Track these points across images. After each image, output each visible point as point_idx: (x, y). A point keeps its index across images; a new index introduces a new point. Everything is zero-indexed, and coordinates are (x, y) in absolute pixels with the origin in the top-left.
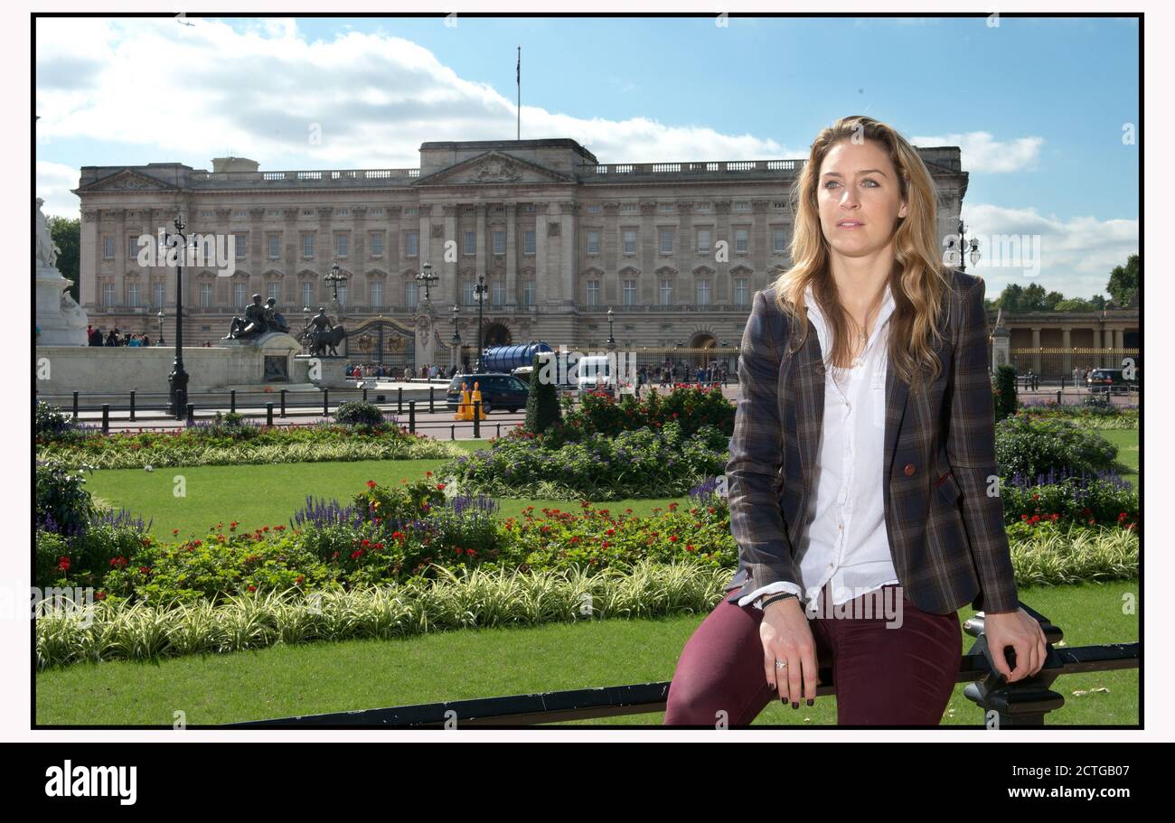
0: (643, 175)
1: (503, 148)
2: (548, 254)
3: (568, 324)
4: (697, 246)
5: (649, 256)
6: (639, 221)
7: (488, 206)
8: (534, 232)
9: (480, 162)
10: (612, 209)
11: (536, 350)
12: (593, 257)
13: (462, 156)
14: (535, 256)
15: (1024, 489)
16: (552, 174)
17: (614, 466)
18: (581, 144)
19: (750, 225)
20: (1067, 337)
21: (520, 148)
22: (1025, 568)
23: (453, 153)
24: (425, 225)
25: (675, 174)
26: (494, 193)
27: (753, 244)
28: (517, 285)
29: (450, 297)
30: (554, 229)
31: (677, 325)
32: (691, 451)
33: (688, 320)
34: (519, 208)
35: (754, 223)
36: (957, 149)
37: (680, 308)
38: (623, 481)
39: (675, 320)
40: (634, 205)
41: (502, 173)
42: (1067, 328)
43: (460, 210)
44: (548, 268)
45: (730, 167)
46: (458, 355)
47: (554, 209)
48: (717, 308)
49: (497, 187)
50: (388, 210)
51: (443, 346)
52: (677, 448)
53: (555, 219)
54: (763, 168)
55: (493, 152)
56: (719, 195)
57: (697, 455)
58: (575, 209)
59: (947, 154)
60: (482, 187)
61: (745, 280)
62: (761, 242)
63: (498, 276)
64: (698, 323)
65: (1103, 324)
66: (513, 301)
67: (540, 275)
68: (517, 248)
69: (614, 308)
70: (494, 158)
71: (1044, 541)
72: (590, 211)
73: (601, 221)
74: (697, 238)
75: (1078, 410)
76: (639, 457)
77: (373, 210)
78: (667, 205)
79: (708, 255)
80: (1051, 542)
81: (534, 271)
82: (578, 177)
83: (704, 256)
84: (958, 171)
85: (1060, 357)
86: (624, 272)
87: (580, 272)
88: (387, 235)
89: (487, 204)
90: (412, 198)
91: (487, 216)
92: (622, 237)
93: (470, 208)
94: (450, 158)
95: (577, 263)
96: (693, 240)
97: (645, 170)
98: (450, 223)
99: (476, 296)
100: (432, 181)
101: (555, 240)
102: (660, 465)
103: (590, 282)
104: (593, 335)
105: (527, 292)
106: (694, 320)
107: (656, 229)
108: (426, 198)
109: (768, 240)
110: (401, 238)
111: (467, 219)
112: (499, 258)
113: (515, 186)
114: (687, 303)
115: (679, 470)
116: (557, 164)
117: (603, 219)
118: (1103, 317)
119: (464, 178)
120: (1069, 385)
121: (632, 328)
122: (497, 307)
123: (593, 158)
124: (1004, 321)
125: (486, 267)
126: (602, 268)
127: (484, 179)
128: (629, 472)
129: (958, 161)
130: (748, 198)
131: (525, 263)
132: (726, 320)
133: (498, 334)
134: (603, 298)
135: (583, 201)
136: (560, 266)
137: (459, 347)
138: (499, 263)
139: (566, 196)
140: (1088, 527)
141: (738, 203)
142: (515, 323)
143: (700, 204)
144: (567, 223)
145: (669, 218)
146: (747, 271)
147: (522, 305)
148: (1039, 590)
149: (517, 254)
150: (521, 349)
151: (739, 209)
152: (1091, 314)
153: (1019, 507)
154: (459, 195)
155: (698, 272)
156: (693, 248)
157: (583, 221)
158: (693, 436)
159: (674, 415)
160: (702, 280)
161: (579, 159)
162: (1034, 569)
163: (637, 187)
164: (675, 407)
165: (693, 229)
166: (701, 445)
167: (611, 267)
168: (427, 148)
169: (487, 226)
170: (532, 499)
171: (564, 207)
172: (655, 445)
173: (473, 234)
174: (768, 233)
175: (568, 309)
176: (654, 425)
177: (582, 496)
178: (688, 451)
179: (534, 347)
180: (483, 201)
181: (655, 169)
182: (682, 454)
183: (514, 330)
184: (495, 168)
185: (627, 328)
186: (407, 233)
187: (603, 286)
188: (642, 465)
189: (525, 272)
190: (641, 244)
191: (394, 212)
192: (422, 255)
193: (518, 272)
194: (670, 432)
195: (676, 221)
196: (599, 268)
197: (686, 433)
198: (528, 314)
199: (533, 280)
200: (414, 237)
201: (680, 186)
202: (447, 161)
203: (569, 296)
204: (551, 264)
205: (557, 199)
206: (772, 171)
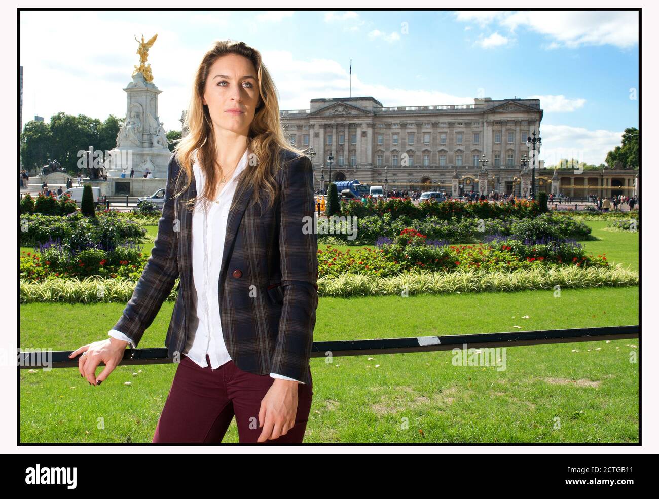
0: (401, 113)
1: (343, 101)
2: (362, 144)
3: (369, 173)
4: (424, 141)
5: (403, 145)
6: (400, 131)
7: (337, 125)
8: (356, 135)
9: (334, 107)
10: (388, 126)
11: (353, 183)
12: (380, 145)
13: (327, 104)
14: (356, 145)
15: (530, 246)
16: (364, 111)
17: (361, 231)
18: (376, 99)
19: (447, 132)
20: (586, 181)
21: (351, 101)
22: (525, 282)
23: (323, 103)
24: (312, 132)
25: (415, 111)
26: (340, 119)
27: (448, 140)
28: (348, 157)
29: (321, 162)
30: (364, 134)
31: (415, 174)
32: (395, 225)
33: (420, 172)
34: (350, 125)
35: (448, 131)
36: (539, 100)
37: (416, 167)
38: (364, 237)
39: (414, 172)
40: (398, 124)
41: (343, 111)
42: (586, 177)
43: (326, 126)
44: (361, 150)
45: (439, 108)
46: (323, 184)
47: (364, 126)
48: (432, 167)
49: (341, 117)
50: (297, 127)
51: (318, 181)
52: (389, 224)
53: (364, 130)
54: (453, 108)
55: (340, 103)
56: (434, 120)
57: (398, 227)
58: (373, 126)
59: (534, 102)
60: (335, 117)
61: (444, 155)
62: (451, 139)
63: (341, 153)
64: (424, 173)
65: (602, 176)
66: (347, 163)
67: (358, 152)
68: (349, 142)
69: (389, 166)
70: (340, 105)
71: (535, 270)
72: (379, 126)
73: (384, 130)
74: (424, 137)
75: (582, 212)
76: (371, 227)
77: (291, 126)
78: (412, 124)
79: (429, 145)
80: (538, 270)
81: (355, 151)
82: (374, 112)
83: (427, 145)
84: (539, 110)
85: (583, 190)
86: (393, 151)
87: (375, 152)
88: (297, 136)
89: (337, 124)
90: (307, 121)
91: (337, 129)
92: (393, 137)
93: (330, 125)
94: (322, 105)
95: (374, 148)
96: (422, 139)
97: (403, 109)
98: (322, 132)
99: (329, 161)
100: (314, 115)
101: (365, 138)
102: (381, 231)
103: (379, 156)
104: (380, 177)
105: (353, 159)
106: (422, 172)
107: (407, 134)
108: (312, 121)
109: (455, 138)
110: (302, 137)
111: (328, 130)
112: (341, 146)
113: (348, 116)
114: (419, 165)
115: (389, 233)
116: (365, 107)
117: (385, 130)
118: (603, 173)
119: (327, 113)
120: (585, 202)
121: (396, 175)
122: (340, 166)
123: (381, 105)
124: (557, 174)
125: (336, 149)
126: (384, 150)
127: (336, 114)
128: (367, 234)
129: (539, 105)
130: (446, 121)
131: (352, 148)
132: (436, 172)
133: (341, 177)
134: (384, 162)
135: (376, 122)
136: (366, 149)
137: (324, 182)
138: (341, 148)
139: (369, 120)
140: (557, 264)
141: (442, 123)
142: (347, 172)
143: (426, 123)
144: (370, 131)
145: (412, 129)
146: (445, 152)
147: (350, 165)
148: (530, 291)
149: (349, 144)
150: (347, 182)
151: (442, 125)
152: (597, 172)
153: (527, 254)
154: (325, 120)
155: (424, 152)
156: (422, 142)
157: (376, 130)
158: (397, 219)
159: (390, 211)
160: (425, 155)
161: (375, 105)
162: (529, 282)
163: (399, 116)
164: (390, 207)
165: (423, 134)
166: (400, 223)
167: (387, 150)
168: (313, 101)
169: (337, 133)
170: (325, 244)
171: (368, 124)
172: (379, 223)
173: (331, 136)
174: (455, 136)
175: (369, 167)
176: (380, 214)
177: (346, 243)
178: (393, 226)
179: (352, 182)
180: (335, 123)
181: (407, 109)
182: (391, 227)
183: (347, 175)
184: (340, 109)
185: (394, 175)
186: (305, 136)
187: (384, 158)
188: (373, 231)
189: (352, 151)
190: (400, 140)
191: (299, 127)
192: (310, 144)
193: (349, 151)
194: (387, 218)
195: (415, 131)
196: (382, 150)
197: (394, 218)
198: (352, 168)
199: (355, 155)
200: (307, 137)
201: (417, 116)
202: (321, 106)
203: (370, 162)
204: (363, 148)
205: (366, 121)
206: (457, 109)
